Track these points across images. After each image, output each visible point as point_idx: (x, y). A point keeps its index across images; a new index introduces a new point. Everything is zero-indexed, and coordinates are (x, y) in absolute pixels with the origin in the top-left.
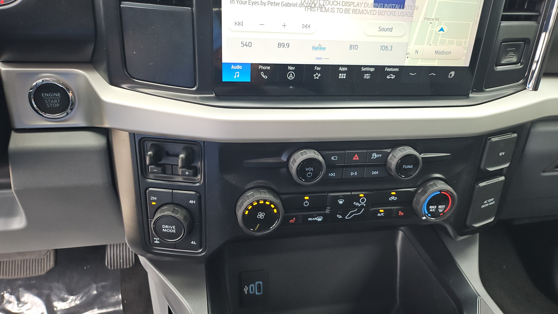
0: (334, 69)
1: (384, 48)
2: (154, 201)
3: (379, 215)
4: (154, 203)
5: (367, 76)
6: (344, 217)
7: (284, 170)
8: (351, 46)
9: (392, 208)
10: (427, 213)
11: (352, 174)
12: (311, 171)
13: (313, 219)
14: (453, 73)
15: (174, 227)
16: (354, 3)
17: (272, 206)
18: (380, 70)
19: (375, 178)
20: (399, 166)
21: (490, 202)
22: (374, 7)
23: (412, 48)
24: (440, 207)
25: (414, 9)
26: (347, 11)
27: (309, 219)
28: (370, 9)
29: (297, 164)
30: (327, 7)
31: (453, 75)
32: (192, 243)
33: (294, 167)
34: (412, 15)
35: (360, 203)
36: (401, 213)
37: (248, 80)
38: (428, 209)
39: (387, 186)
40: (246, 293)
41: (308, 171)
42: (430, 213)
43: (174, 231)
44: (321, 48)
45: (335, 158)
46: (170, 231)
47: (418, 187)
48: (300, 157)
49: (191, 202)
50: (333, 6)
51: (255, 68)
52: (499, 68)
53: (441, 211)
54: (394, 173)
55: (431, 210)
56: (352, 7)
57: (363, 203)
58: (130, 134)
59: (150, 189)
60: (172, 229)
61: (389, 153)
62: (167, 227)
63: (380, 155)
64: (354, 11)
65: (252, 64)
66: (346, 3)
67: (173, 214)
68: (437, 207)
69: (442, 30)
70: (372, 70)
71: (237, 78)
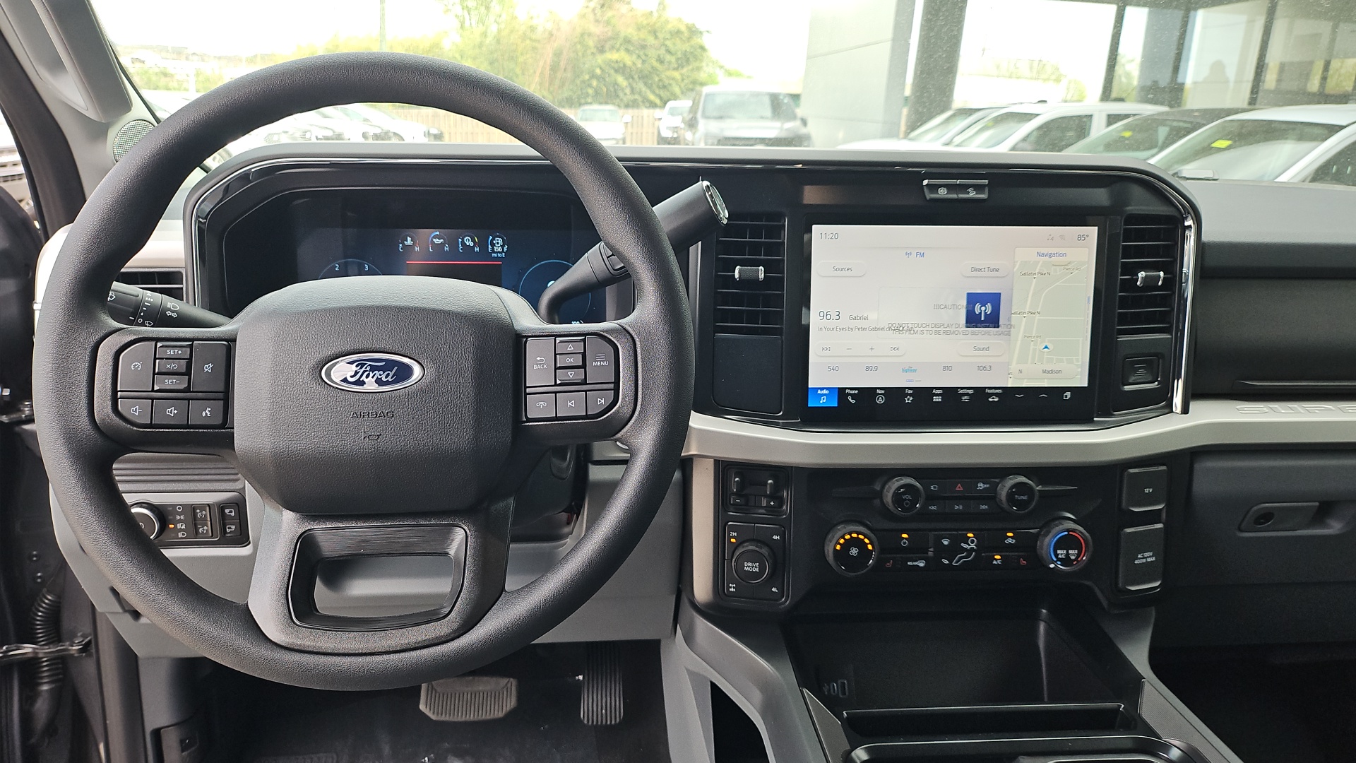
0: (928, 392)
1: (982, 368)
2: (734, 537)
3: (995, 562)
4: (733, 540)
5: (965, 399)
6: (951, 561)
7: (877, 502)
8: (944, 367)
9: (1010, 554)
10: (1055, 559)
11: (956, 507)
12: (909, 500)
13: (914, 563)
14: (1068, 394)
15: (757, 565)
16: (944, 325)
17: (867, 541)
18: (980, 392)
19: (984, 513)
20: (1010, 495)
21: (1148, 557)
22: (967, 327)
23: (1014, 367)
24: (1070, 552)
25: (1010, 328)
26: (938, 333)
27: (909, 563)
28: (962, 329)
29: (892, 491)
30: (916, 329)
31: (1069, 397)
32: (773, 589)
33: (888, 497)
34: (1009, 334)
35: (969, 545)
36: (1023, 562)
37: (835, 404)
38: (1056, 555)
39: (1000, 525)
40: (826, 693)
41: (906, 499)
42: (1059, 559)
43: (757, 571)
44: (911, 370)
45: (935, 487)
46: (753, 569)
47: (1042, 528)
48: (896, 483)
49: (775, 537)
50: (922, 329)
51: (842, 392)
52: (1127, 388)
53: (1073, 557)
54: (1005, 505)
55: (1060, 556)
56: (942, 328)
57: (973, 546)
58: (715, 460)
59: (730, 523)
60: (756, 567)
61: (998, 483)
62: (749, 564)
63: (988, 485)
64: (945, 332)
65: (839, 388)
66: (935, 325)
67: (757, 549)
68: (1068, 552)
69: (1046, 347)
70: (971, 392)
71: (823, 402)
